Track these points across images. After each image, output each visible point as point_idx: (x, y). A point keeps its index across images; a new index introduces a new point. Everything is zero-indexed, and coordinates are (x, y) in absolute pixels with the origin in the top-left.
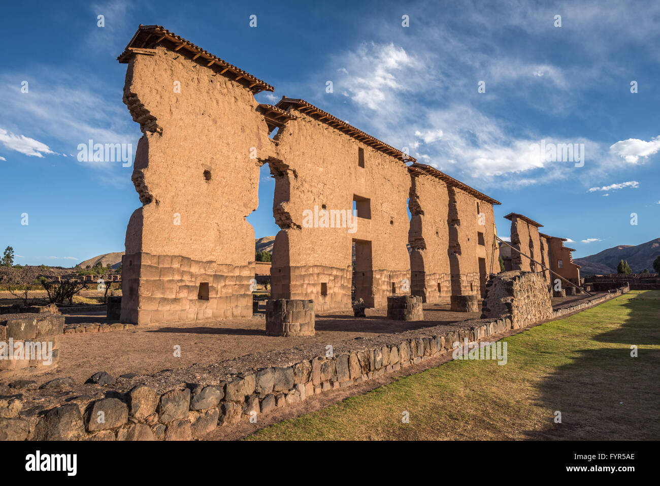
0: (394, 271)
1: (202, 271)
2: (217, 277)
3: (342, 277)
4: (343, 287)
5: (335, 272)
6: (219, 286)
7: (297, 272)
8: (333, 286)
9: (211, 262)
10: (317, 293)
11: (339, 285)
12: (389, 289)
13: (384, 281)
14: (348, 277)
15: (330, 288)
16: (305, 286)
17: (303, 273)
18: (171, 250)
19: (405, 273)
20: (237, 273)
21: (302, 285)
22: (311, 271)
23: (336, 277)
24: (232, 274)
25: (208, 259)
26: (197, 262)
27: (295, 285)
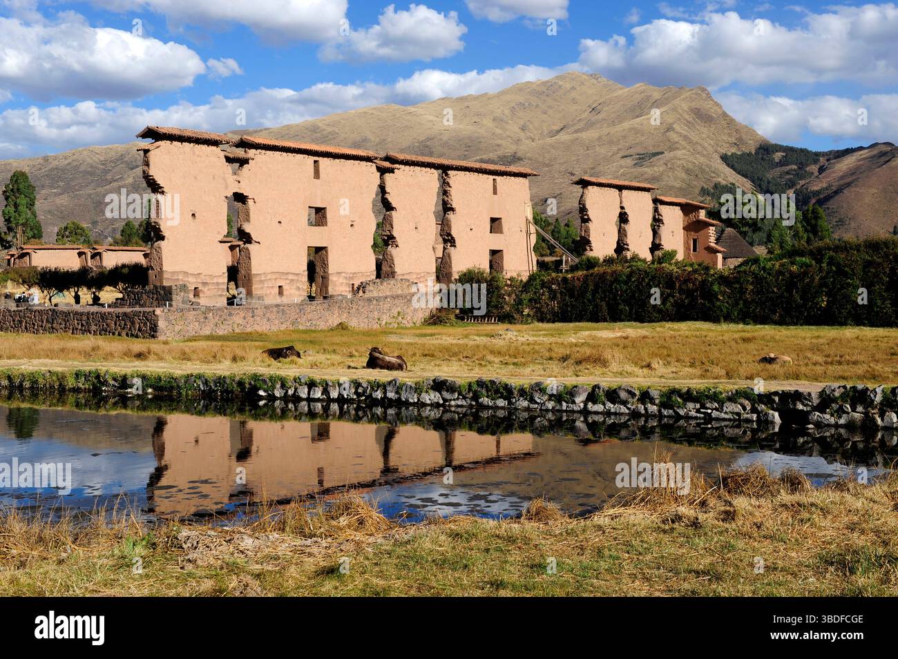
0: (355, 273)
1: (195, 280)
2: (205, 284)
3: (298, 280)
4: (298, 288)
5: (290, 277)
6: (205, 289)
7: (258, 278)
8: (289, 288)
9: (199, 274)
10: (275, 294)
11: (295, 287)
12: (348, 289)
13: (342, 283)
14: (303, 280)
15: (287, 290)
16: (265, 288)
17: (263, 279)
18: (177, 269)
19: (368, 274)
20: (215, 281)
21: (262, 288)
22: (269, 277)
23: (292, 280)
24: (212, 282)
25: (198, 272)
26: (192, 275)
27: (256, 289)
